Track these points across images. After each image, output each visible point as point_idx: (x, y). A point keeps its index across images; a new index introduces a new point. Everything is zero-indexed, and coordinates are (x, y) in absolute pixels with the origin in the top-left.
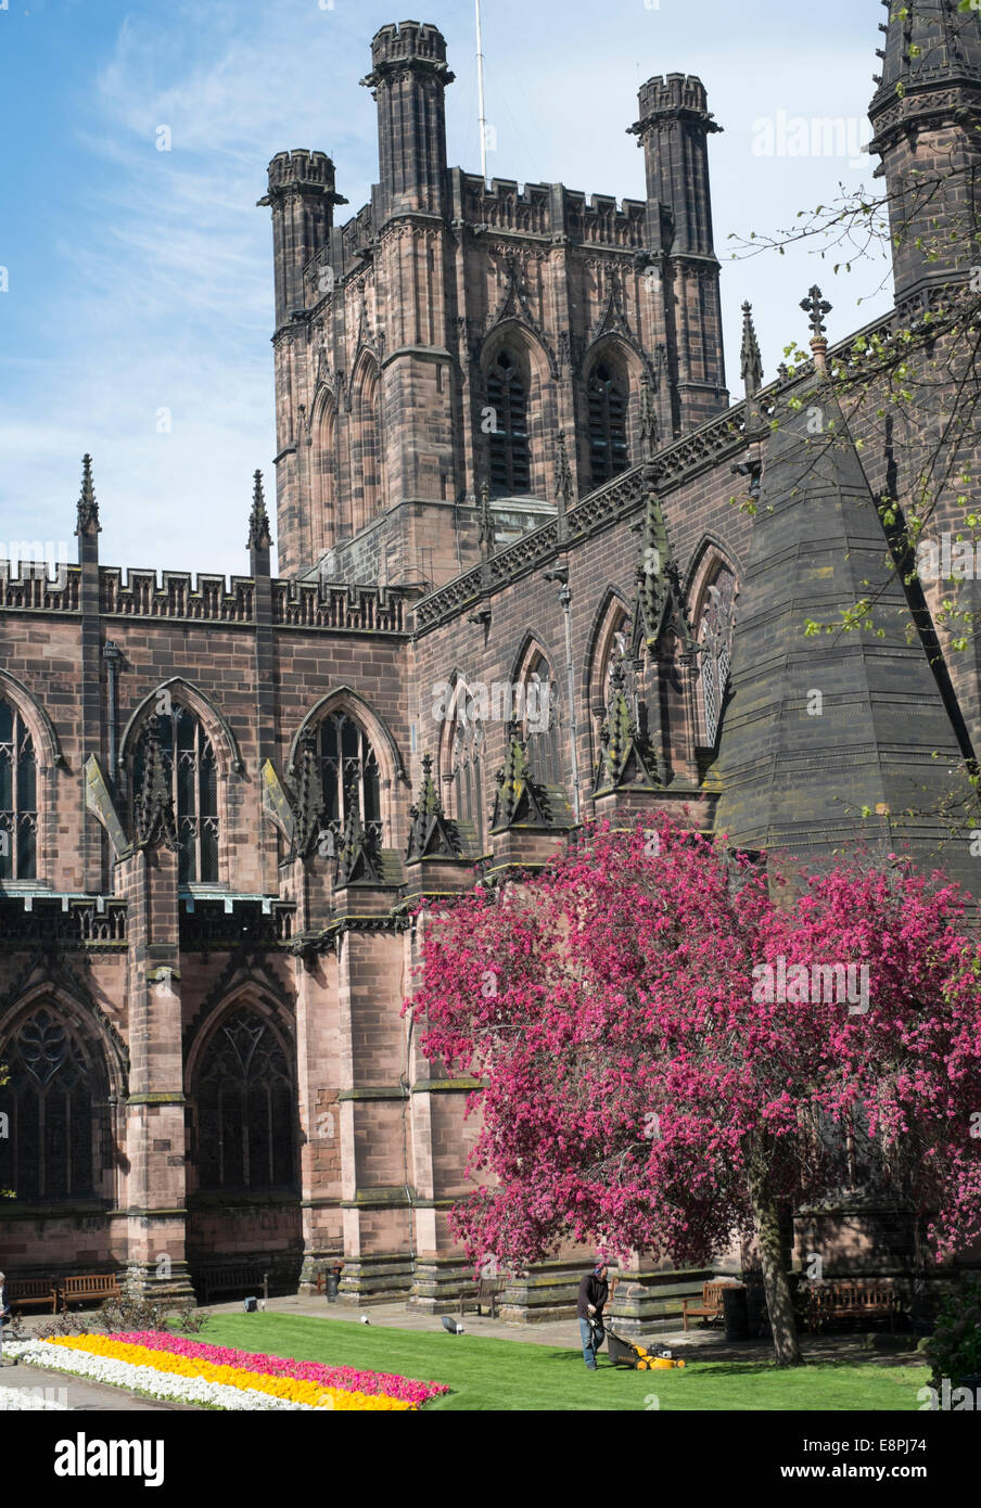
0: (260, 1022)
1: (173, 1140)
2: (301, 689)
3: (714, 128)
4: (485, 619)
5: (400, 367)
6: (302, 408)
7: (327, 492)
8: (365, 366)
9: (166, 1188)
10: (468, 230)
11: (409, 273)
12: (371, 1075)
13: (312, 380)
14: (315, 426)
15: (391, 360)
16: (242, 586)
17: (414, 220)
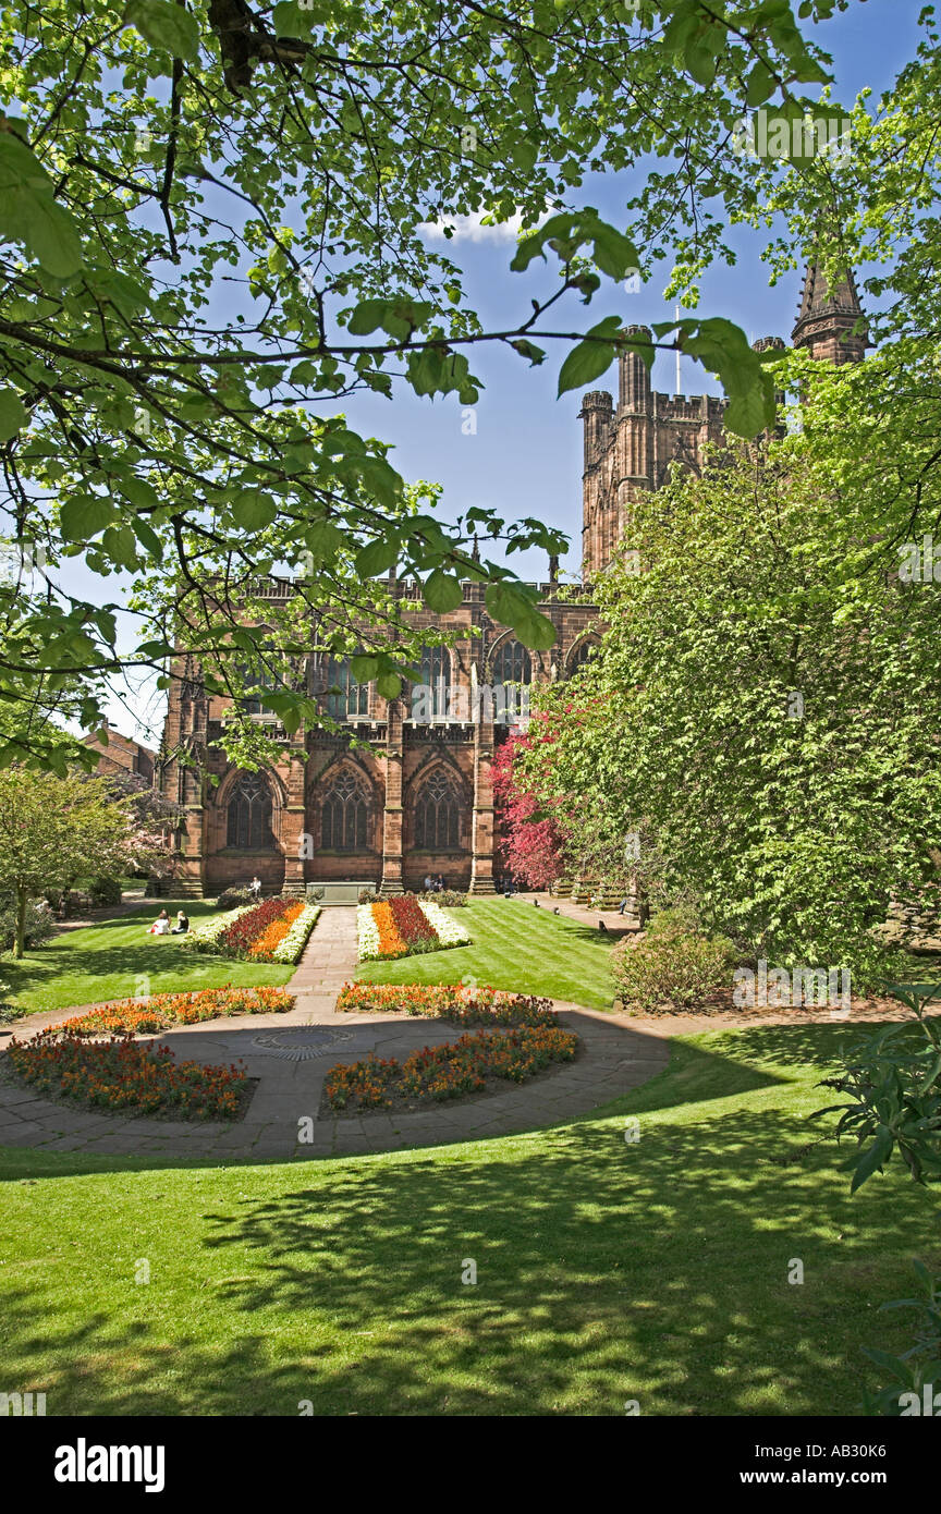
5: (624, 485)
6: (593, 508)
7: (601, 545)
8: (614, 486)
9: (485, 845)
10: (660, 420)
13: (596, 495)
14: (597, 515)
15: (623, 482)
16: (546, 588)
17: (633, 418)
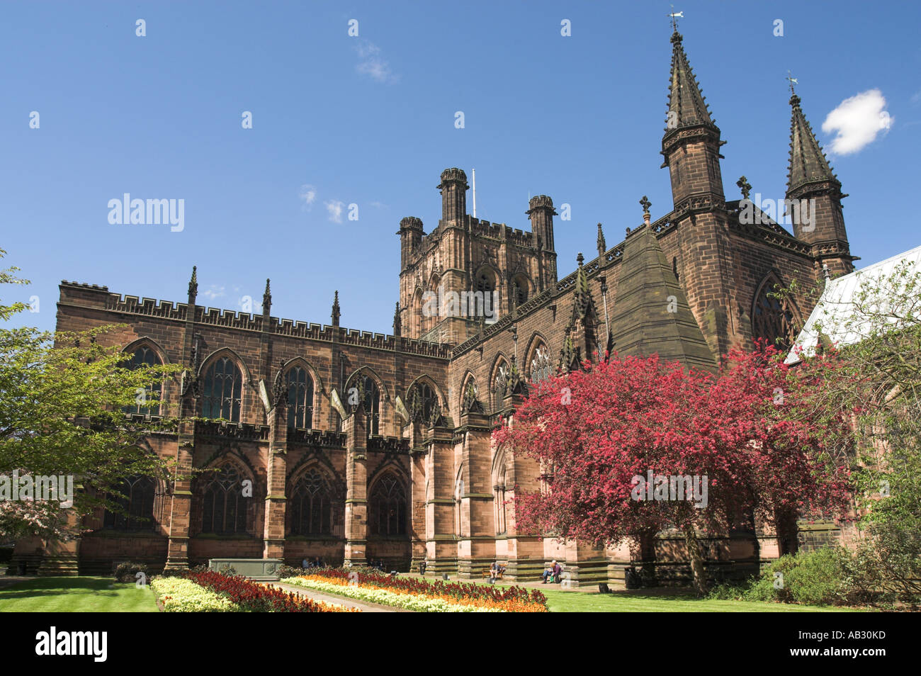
0: (395, 479)
1: (362, 515)
2: (410, 374)
3: (555, 214)
4: (481, 350)
5: (449, 274)
6: (410, 295)
7: (417, 321)
8: (434, 279)
9: (359, 532)
10: (473, 235)
11: (452, 245)
12: (441, 494)
13: (414, 286)
14: (414, 300)
15: (446, 272)
16: (391, 339)
17: (455, 229)
